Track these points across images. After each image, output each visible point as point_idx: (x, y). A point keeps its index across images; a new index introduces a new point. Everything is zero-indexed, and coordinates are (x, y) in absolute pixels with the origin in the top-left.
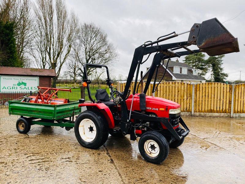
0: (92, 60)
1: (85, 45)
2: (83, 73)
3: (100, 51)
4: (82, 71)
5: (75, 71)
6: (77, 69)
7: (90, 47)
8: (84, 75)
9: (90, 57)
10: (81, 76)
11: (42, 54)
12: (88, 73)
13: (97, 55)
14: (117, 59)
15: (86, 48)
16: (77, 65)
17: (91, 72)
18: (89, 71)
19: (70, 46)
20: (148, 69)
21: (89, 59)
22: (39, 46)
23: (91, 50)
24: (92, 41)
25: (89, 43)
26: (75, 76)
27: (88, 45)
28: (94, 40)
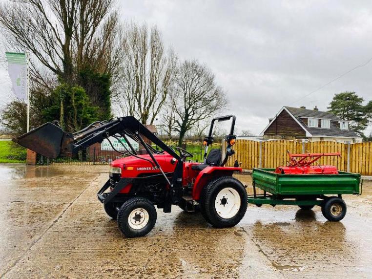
0: (193, 110)
1: (184, 90)
2: (181, 126)
3: (205, 96)
4: (179, 125)
5: (170, 124)
6: (173, 121)
7: (191, 92)
8: (182, 129)
9: (190, 105)
10: (178, 131)
11: (130, 102)
12: (188, 126)
13: (199, 103)
14: (227, 107)
15: (186, 94)
16: (173, 116)
17: (190, 126)
18: (189, 124)
19: (165, 93)
20: (270, 121)
21: (189, 108)
23: (192, 96)
24: (194, 84)
25: (190, 86)
26: (170, 131)
27: (188, 89)
28: (197, 82)
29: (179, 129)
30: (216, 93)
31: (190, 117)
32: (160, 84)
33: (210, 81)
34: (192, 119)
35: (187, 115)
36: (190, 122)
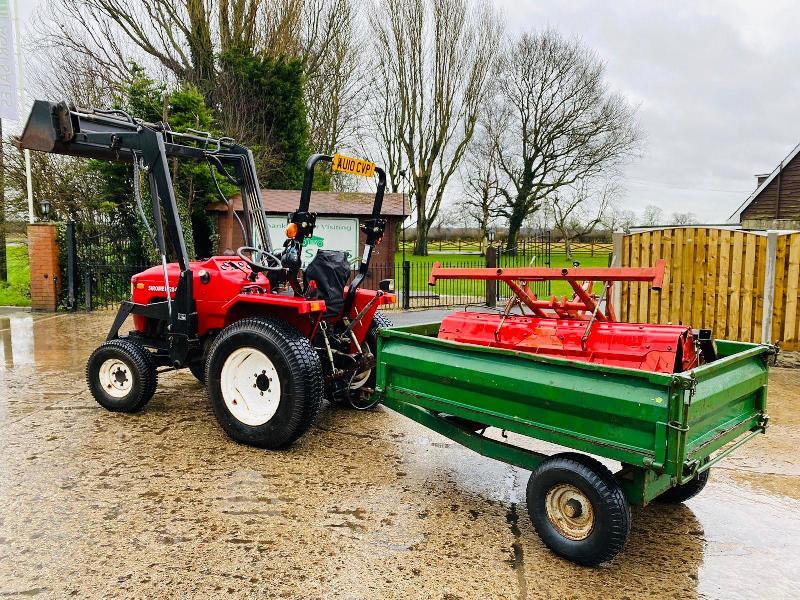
0: (544, 160)
1: (522, 110)
2: (512, 205)
3: (575, 124)
4: (509, 200)
5: (485, 199)
6: (492, 192)
7: (539, 115)
8: (515, 211)
9: (538, 150)
10: (507, 215)
12: (531, 203)
13: (560, 143)
14: (636, 151)
15: (526, 120)
16: (492, 178)
17: (537, 202)
18: (533, 199)
19: (472, 119)
20: (761, 180)
21: (535, 156)
22: (382, 125)
23: (541, 124)
24: (548, 94)
25: (536, 100)
26: (487, 216)
27: (532, 109)
28: (555, 89)
29: (509, 210)
30: (607, 114)
31: (536, 181)
32: (458, 99)
33: (589, 84)
34: (541, 185)
35: (529, 175)
36: (536, 193)
